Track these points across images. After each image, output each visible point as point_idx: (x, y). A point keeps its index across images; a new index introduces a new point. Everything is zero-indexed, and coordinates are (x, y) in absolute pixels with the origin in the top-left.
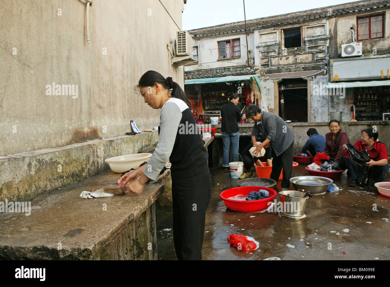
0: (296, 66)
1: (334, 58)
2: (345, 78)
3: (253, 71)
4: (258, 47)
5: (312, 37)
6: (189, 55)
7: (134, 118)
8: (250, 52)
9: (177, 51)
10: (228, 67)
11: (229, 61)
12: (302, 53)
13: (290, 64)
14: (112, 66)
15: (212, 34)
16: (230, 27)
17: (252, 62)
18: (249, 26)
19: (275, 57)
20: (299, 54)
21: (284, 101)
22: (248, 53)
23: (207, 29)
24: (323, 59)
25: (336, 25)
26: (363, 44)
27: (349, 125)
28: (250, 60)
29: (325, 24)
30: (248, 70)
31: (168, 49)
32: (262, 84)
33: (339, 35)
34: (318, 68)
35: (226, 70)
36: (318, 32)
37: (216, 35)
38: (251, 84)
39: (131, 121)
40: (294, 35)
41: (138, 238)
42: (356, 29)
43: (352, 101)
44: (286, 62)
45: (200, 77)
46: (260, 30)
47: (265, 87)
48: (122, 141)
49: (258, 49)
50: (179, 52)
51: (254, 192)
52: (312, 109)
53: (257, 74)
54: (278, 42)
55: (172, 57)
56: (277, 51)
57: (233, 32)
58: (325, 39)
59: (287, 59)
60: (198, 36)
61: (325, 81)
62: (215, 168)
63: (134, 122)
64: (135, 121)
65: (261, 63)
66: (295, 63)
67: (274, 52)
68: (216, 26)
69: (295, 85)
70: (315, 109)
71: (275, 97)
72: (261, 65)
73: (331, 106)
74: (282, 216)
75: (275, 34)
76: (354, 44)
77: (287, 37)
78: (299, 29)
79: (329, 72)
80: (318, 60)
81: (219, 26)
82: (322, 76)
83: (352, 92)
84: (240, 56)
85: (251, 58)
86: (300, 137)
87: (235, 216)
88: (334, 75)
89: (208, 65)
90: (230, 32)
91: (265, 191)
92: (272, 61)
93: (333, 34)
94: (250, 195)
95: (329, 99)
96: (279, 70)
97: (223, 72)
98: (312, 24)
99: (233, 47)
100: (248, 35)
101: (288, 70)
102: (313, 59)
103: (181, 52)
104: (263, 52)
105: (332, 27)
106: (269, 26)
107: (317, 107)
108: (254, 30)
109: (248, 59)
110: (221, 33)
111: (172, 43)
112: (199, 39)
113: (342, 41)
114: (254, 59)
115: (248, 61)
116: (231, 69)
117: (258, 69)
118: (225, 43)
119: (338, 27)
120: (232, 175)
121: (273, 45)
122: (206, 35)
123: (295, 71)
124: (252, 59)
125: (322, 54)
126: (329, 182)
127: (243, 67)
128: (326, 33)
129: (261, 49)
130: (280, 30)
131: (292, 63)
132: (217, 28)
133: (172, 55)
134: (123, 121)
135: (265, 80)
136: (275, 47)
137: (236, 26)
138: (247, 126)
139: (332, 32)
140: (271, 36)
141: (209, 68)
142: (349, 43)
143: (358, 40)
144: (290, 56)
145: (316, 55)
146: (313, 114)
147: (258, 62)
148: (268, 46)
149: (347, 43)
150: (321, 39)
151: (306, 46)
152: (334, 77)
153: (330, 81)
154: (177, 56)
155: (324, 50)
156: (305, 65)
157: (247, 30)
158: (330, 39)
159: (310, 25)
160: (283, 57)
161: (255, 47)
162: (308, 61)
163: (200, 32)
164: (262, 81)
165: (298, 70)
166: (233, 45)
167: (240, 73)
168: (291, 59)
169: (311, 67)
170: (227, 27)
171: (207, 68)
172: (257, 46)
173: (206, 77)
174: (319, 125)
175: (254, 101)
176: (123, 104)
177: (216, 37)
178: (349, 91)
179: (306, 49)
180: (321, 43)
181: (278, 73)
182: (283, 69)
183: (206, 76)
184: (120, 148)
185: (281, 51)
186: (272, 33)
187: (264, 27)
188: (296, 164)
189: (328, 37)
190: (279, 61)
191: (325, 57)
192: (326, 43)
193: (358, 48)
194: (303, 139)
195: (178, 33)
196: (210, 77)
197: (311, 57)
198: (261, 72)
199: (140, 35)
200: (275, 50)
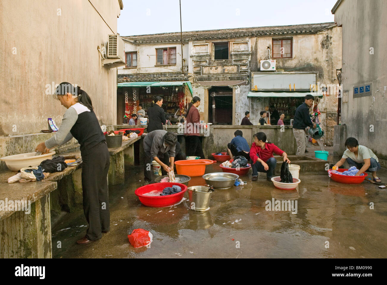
0: (224, 76)
1: (254, 71)
2: (263, 88)
3: (186, 78)
4: (191, 57)
5: (238, 52)
6: (119, 59)
7: (53, 116)
8: (184, 60)
9: (108, 53)
10: (164, 72)
11: (165, 67)
12: (229, 65)
13: (218, 74)
14: (25, 61)
15: (151, 42)
16: (169, 37)
17: (186, 69)
18: (185, 38)
19: (206, 67)
20: (226, 65)
21: (215, 106)
22: (182, 61)
23: (147, 36)
24: (246, 71)
25: (256, 44)
26: (276, 61)
27: (260, 128)
28: (185, 68)
29: (248, 42)
30: (182, 76)
31: (99, 51)
32: (194, 90)
33: (259, 52)
34: (242, 78)
35: (163, 76)
36: (242, 48)
37: (154, 42)
38: (184, 89)
39: (49, 119)
40: (223, 48)
41: (26, 238)
42: (272, 48)
43: (268, 109)
44: (216, 72)
45: (138, 81)
46: (194, 42)
47: (197, 93)
48: (33, 138)
49: (192, 59)
50: (109, 54)
51: (168, 187)
52: (236, 114)
53: (190, 80)
54: (209, 54)
55: (103, 59)
56: (208, 61)
57: (170, 41)
58: (248, 55)
59: (216, 69)
60: (137, 42)
61: (247, 90)
62: (141, 166)
63: (52, 120)
64: (54, 119)
65: (194, 71)
66: (223, 73)
67: (206, 62)
68: (155, 35)
69: (225, 93)
70: (239, 114)
71: (205, 102)
72: (194, 73)
73: (252, 112)
74: (189, 209)
75: (206, 46)
76: (270, 61)
77: (217, 49)
78: (227, 44)
79: (250, 83)
80: (242, 72)
81: (159, 34)
82: (244, 86)
83: (268, 100)
84: (176, 63)
85: (185, 66)
86: (220, 138)
87: (147, 211)
88: (254, 85)
89: (146, 70)
90: (168, 41)
91: (177, 187)
92: (203, 70)
93: (254, 51)
94: (164, 191)
95: (249, 105)
96: (209, 79)
97: (159, 77)
98: (237, 41)
99: (170, 55)
100: (184, 45)
101: (217, 79)
102: (238, 70)
103: (112, 54)
104: (196, 61)
105: (253, 44)
106: (202, 38)
107: (240, 112)
108: (188, 41)
109: (183, 66)
110: (159, 41)
111: (104, 45)
112: (139, 45)
113: (261, 58)
114: (188, 67)
115: (183, 69)
116: (167, 75)
117: (191, 76)
118: (163, 50)
119: (258, 45)
120: (155, 172)
121: (205, 56)
122: (145, 42)
123: (222, 80)
124: (187, 67)
125: (245, 67)
126: (236, 177)
127: (178, 73)
128: (249, 49)
129: (195, 59)
130: (211, 43)
131: (220, 73)
132: (156, 36)
133: (103, 57)
134: (38, 118)
135: (197, 86)
136: (207, 58)
137: (173, 35)
138: (174, 127)
139: (254, 49)
140: (204, 48)
141: (147, 73)
142: (267, 60)
143: (273, 58)
144: (219, 67)
145: (241, 68)
146: (237, 119)
147: (191, 70)
148: (200, 56)
149: (264, 60)
150: (245, 54)
151: (232, 59)
152: (254, 87)
153: (251, 90)
154: (108, 58)
155: (247, 64)
156: (231, 76)
157: (183, 40)
158: (252, 54)
159: (236, 41)
160: (213, 67)
161: (189, 57)
162: (234, 72)
163: (141, 39)
164: (194, 87)
165: (225, 79)
166: (170, 53)
167: (175, 79)
168: (220, 70)
169: (236, 77)
170: (166, 36)
171: (145, 73)
172: (190, 55)
173: (144, 81)
174: (236, 127)
175: (187, 105)
176: (39, 102)
177: (154, 44)
178: (266, 99)
179: (233, 62)
180: (244, 57)
181: (208, 81)
182: (213, 78)
183: (143, 79)
184: (30, 145)
185: (211, 62)
186: (204, 45)
187: (198, 39)
188: (211, 162)
189: (250, 53)
190: (209, 70)
191: (247, 69)
192: (249, 58)
193: (273, 65)
194: (222, 140)
195: (110, 36)
196: (147, 81)
197: (236, 69)
198: (193, 79)
199: (65, 34)
200: (207, 60)
